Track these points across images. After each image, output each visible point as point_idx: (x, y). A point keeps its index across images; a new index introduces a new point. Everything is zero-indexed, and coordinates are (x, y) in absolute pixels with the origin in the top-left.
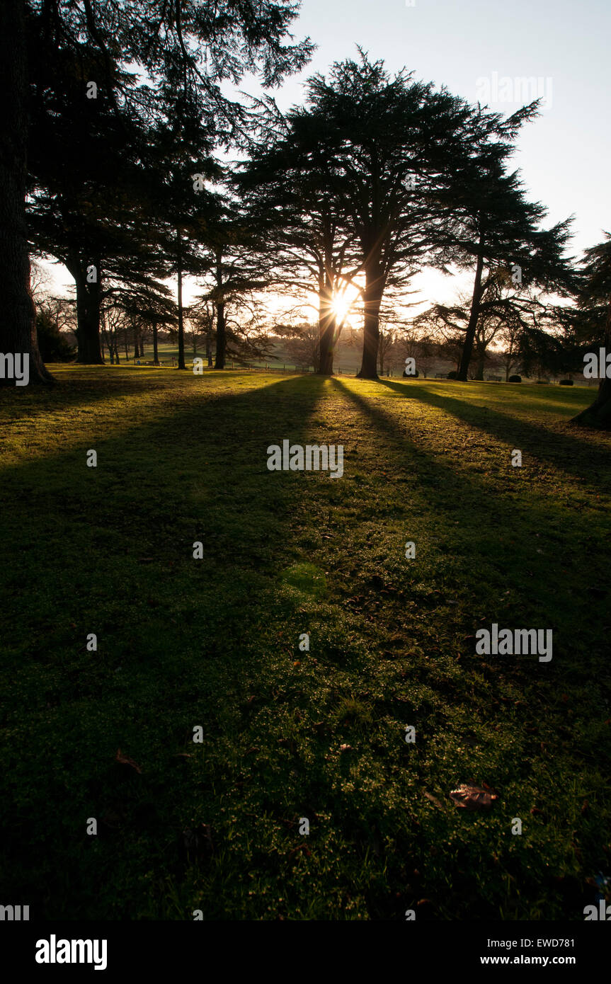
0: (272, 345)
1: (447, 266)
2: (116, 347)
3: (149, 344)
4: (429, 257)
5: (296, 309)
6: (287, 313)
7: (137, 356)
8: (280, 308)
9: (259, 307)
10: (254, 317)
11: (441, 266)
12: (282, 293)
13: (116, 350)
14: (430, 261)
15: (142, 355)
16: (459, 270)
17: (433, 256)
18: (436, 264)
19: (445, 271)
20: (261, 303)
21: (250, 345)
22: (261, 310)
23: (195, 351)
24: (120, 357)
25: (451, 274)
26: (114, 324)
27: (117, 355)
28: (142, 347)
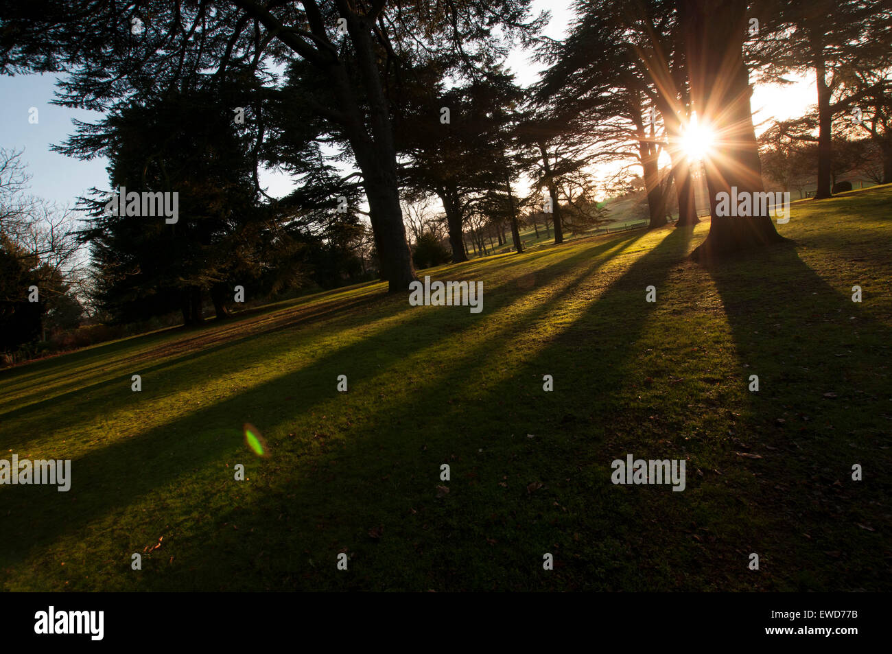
0: (606, 210)
1: (784, 77)
2: (483, 241)
3: (509, 231)
4: (758, 75)
5: (624, 171)
6: (615, 177)
7: (501, 244)
8: (607, 175)
9: (588, 179)
10: (584, 190)
11: (775, 79)
12: (609, 159)
13: (483, 244)
14: (760, 78)
15: (505, 242)
16: (801, 74)
17: (762, 73)
18: (770, 78)
19: (784, 81)
20: (589, 175)
21: (585, 216)
22: (590, 182)
23: (548, 228)
24: (487, 248)
25: (791, 83)
26: (479, 224)
27: (484, 248)
28: (504, 236)
